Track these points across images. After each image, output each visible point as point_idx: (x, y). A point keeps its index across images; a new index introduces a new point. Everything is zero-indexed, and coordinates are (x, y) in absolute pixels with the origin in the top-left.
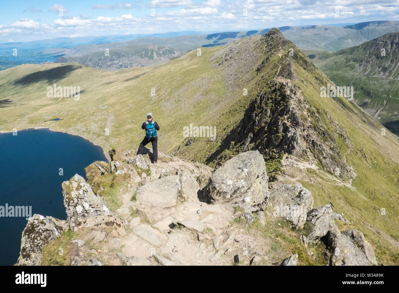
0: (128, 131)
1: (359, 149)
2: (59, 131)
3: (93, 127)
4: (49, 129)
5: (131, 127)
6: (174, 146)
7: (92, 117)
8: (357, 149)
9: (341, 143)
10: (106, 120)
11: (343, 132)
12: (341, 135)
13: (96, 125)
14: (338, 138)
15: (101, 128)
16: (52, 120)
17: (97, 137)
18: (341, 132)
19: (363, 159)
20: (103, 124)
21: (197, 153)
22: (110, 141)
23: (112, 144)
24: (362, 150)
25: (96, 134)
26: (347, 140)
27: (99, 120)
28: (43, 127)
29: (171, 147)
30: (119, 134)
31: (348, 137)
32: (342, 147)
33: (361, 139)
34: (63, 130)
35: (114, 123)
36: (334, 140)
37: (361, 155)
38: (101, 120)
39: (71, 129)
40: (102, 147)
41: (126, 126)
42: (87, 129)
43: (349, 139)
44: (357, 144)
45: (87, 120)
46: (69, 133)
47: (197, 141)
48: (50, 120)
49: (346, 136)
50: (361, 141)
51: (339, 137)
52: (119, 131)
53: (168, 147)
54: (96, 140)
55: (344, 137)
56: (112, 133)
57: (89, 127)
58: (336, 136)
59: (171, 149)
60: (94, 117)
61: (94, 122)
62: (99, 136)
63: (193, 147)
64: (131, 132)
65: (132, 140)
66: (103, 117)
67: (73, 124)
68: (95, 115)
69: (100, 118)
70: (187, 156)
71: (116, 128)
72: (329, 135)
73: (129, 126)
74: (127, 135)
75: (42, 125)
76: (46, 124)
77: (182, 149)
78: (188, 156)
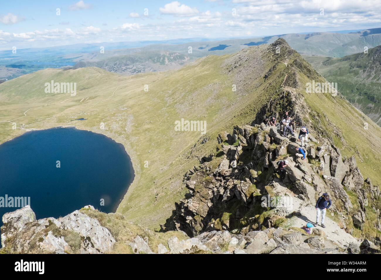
0: (146, 130)
1: (353, 147)
2: (85, 130)
3: (115, 126)
4: (75, 127)
5: (149, 127)
6: (190, 144)
7: (113, 118)
8: (351, 146)
9: (337, 141)
10: (126, 120)
11: (339, 132)
12: (338, 134)
13: (117, 125)
14: (334, 137)
15: (122, 127)
16: (77, 120)
17: (119, 135)
18: (338, 132)
19: (356, 155)
20: (124, 124)
21: (212, 149)
22: (130, 139)
23: (133, 141)
24: (355, 147)
25: (118, 132)
26: (342, 139)
27: (120, 120)
28: (70, 126)
29: (187, 145)
30: (139, 133)
31: (343, 136)
32: (338, 144)
33: (355, 139)
34: (88, 129)
35: (134, 123)
36: (331, 138)
37: (354, 151)
38: (122, 121)
39: (95, 127)
40: (123, 144)
41: (144, 126)
42: (110, 128)
43: (344, 138)
44: (351, 142)
45: (109, 120)
46: (93, 131)
47: (212, 139)
48: (76, 120)
49: (341, 135)
50: (355, 140)
51: (336, 136)
52: (138, 130)
53: (184, 145)
54: (117, 138)
55: (339, 136)
56: (132, 132)
57: (111, 127)
58: (333, 135)
59: (187, 146)
60: (116, 117)
61: (115, 122)
62: (120, 134)
63: (209, 145)
64: (149, 132)
65: (151, 139)
66: (123, 118)
67: (97, 124)
68: (116, 116)
69: (120, 118)
70: (203, 153)
71: (136, 128)
72: (326, 134)
73: (147, 126)
74: (145, 134)
75: (68, 124)
76: (72, 123)
77: (198, 147)
78: (205, 153)
